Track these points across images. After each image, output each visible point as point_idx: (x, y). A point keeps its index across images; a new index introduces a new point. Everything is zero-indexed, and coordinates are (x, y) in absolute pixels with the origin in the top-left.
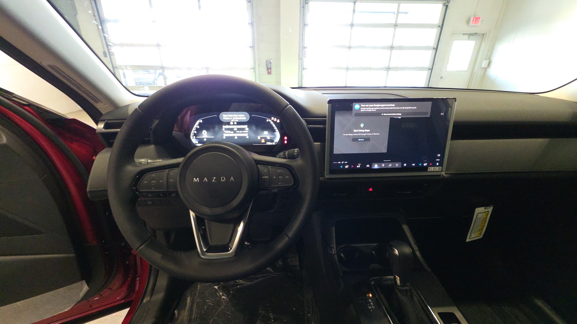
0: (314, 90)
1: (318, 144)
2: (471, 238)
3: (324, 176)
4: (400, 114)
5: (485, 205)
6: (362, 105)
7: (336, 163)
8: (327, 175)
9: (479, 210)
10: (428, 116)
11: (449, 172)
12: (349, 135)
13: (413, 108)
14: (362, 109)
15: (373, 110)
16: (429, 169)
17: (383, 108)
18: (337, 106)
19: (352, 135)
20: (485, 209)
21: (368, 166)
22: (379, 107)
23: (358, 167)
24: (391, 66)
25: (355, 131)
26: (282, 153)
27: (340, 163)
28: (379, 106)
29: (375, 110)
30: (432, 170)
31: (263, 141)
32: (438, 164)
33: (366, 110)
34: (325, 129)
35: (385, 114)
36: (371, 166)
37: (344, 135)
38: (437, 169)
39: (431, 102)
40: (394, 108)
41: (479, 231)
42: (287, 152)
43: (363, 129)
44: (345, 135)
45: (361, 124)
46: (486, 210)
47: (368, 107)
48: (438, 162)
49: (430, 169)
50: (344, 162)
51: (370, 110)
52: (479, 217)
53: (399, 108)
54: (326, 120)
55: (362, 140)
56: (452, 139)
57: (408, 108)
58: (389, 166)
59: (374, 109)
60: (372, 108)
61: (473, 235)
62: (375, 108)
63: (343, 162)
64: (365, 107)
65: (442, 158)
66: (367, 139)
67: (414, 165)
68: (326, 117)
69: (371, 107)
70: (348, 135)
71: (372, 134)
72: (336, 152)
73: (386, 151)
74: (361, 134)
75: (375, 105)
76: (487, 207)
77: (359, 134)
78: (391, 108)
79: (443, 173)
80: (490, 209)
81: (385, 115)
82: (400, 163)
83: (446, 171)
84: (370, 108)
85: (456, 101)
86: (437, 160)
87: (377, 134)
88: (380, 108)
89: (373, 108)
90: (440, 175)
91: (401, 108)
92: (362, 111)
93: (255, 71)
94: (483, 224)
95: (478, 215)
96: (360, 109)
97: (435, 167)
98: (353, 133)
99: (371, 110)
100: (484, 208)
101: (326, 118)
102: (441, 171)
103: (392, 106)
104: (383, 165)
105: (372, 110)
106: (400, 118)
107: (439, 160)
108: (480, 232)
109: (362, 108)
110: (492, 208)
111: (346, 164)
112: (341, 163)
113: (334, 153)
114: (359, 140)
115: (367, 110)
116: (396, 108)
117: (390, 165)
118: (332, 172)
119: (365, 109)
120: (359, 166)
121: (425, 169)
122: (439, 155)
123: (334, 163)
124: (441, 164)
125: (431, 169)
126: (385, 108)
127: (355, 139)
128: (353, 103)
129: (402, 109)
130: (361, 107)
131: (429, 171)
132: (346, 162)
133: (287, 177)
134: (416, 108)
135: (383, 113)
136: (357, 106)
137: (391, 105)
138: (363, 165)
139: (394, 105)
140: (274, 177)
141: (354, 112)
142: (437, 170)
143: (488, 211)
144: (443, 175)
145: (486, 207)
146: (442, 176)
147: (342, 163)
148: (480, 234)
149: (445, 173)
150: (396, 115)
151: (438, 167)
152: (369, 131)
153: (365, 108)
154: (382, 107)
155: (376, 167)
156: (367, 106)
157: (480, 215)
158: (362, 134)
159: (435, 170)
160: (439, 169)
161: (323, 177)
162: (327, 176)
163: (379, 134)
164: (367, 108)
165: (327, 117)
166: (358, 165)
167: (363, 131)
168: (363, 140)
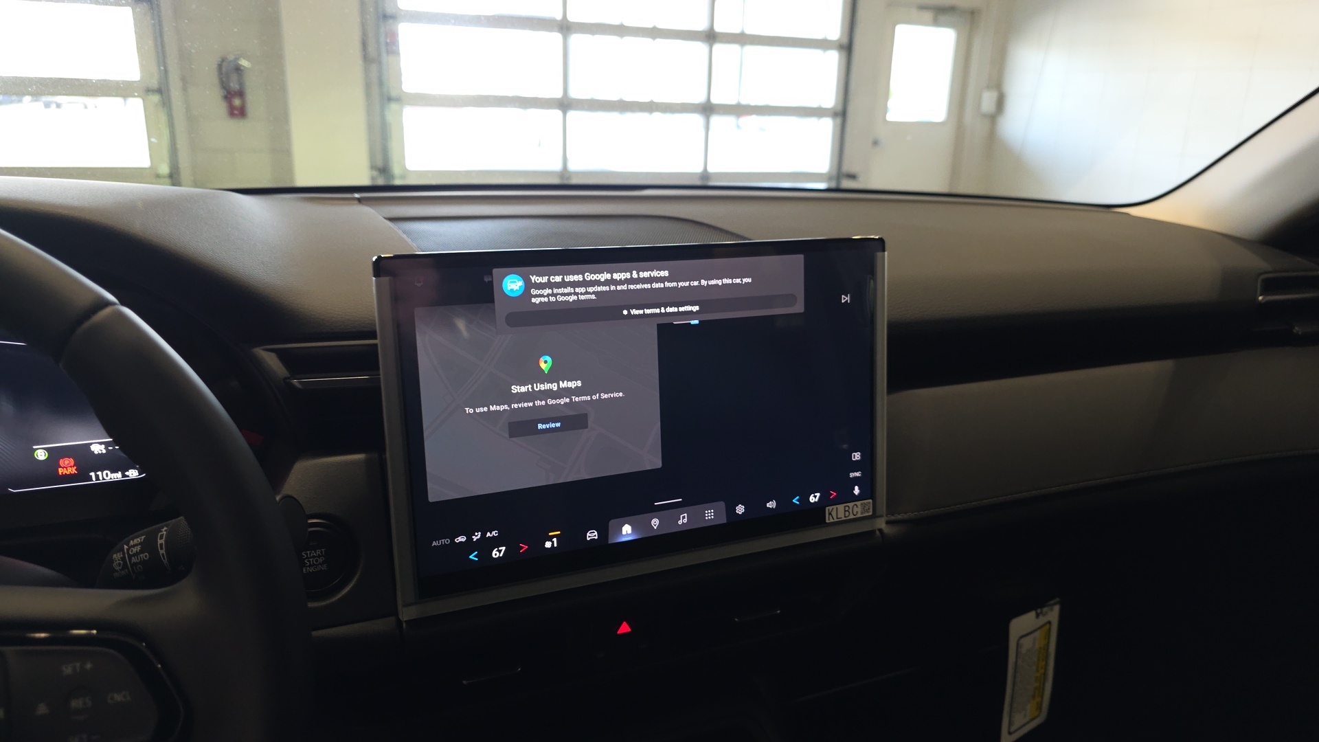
0: (359, 200)
1: (354, 463)
2: (1012, 729)
3: (396, 613)
4: (696, 308)
5: (1035, 603)
6: (534, 278)
7: (447, 541)
8: (406, 605)
9: (1021, 625)
10: (799, 308)
11: (899, 517)
12: (493, 408)
13: (738, 281)
14: (536, 296)
15: (586, 295)
16: (830, 514)
17: (624, 287)
18: (419, 285)
19: (506, 407)
20: (1038, 616)
21: (592, 535)
22: (607, 283)
23: (548, 545)
24: (715, 100)
25: (516, 389)
26: (136, 541)
27: (462, 539)
28: (606, 280)
29: (593, 297)
30: (841, 515)
31: (67, 467)
32: (857, 491)
33: (552, 299)
34: (373, 391)
35: (634, 312)
36: (604, 534)
37: (469, 410)
38: (857, 509)
39: (801, 257)
40: (668, 284)
41: (1034, 697)
42: (164, 531)
43: (552, 377)
44: (471, 411)
45: (542, 359)
46: (1042, 620)
47: (563, 284)
48: (856, 481)
49: (834, 514)
50: (484, 535)
51: (568, 296)
52: (1024, 650)
53: (687, 284)
54: (376, 345)
55: (553, 425)
56: (894, 386)
57: (719, 282)
58: (680, 522)
59: (587, 293)
60: (577, 290)
61: (1019, 720)
62: (590, 289)
63: (477, 536)
64: (550, 285)
65: (868, 464)
66: (574, 421)
67: (771, 505)
68: (372, 335)
69: (574, 284)
70: (486, 409)
71: (594, 397)
72: (437, 491)
73: (658, 464)
74: (543, 403)
75: (589, 277)
76: (1042, 606)
77: (538, 403)
78: (656, 285)
79: (881, 524)
80: (1053, 614)
81: (635, 316)
82: (722, 505)
83: (890, 511)
84: (569, 290)
85: (884, 250)
86: (852, 475)
87: (616, 395)
88: (613, 288)
89: (583, 290)
90: (872, 533)
91: (696, 283)
92: (535, 300)
93: (166, 104)
94: (1043, 671)
95: (1023, 641)
96: (526, 294)
97: (851, 505)
98: (511, 398)
99: (575, 298)
100: (1032, 614)
101: (375, 338)
102: (874, 516)
103: (657, 276)
104: (655, 522)
105: (582, 297)
106: (696, 322)
107: (858, 474)
108: (1038, 699)
109: (534, 292)
110: (1057, 608)
111: (495, 543)
112: (469, 539)
113: (432, 498)
114: (540, 426)
115: (561, 299)
116: (674, 284)
117: (683, 520)
118: (427, 588)
119: (548, 296)
120: (555, 540)
121: (815, 515)
122: (857, 456)
123: (434, 544)
124: (869, 492)
125: (837, 512)
126: (632, 287)
127: (522, 427)
128: (495, 271)
129: (700, 286)
130: (529, 285)
131: (832, 520)
132: (495, 533)
133: (118, 697)
134: (749, 280)
135: (629, 308)
136: (513, 284)
137: (655, 274)
138: (572, 537)
139: (665, 273)
140: (42, 709)
141: (501, 310)
142: (859, 515)
143: (1049, 623)
144: (880, 530)
145: (1039, 611)
146: (877, 532)
147: (475, 538)
148: (1040, 707)
149: (888, 523)
150: (679, 313)
151: (858, 503)
152: (579, 383)
153: (547, 291)
154: (621, 282)
155: (627, 535)
156: (558, 279)
157: (1027, 643)
158: (550, 402)
159: (852, 517)
160: (864, 510)
161: (393, 619)
162: (407, 614)
163: (621, 394)
164: (555, 291)
165: (378, 337)
166: (550, 539)
167: (554, 387)
168: (558, 425)
